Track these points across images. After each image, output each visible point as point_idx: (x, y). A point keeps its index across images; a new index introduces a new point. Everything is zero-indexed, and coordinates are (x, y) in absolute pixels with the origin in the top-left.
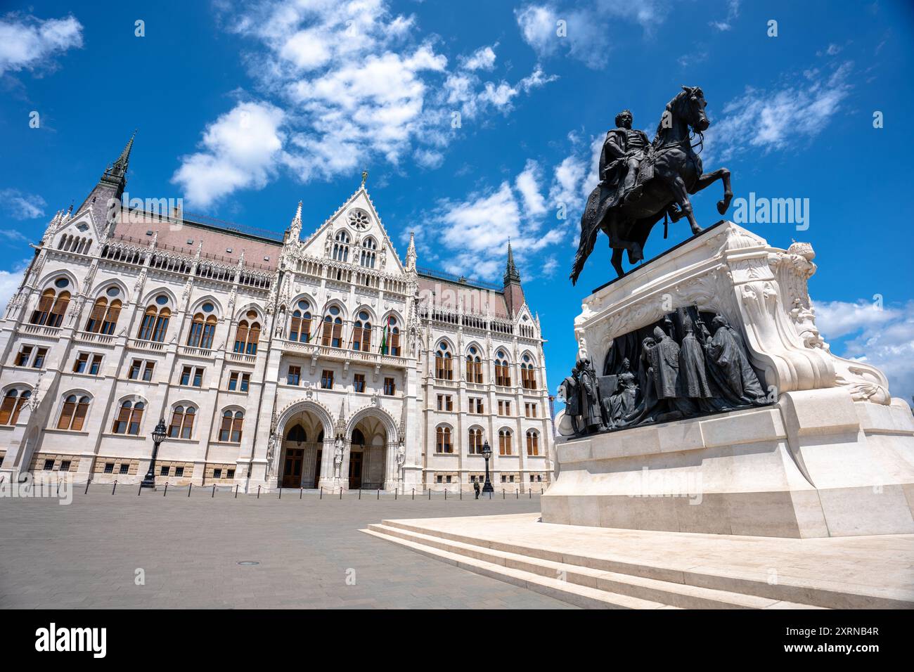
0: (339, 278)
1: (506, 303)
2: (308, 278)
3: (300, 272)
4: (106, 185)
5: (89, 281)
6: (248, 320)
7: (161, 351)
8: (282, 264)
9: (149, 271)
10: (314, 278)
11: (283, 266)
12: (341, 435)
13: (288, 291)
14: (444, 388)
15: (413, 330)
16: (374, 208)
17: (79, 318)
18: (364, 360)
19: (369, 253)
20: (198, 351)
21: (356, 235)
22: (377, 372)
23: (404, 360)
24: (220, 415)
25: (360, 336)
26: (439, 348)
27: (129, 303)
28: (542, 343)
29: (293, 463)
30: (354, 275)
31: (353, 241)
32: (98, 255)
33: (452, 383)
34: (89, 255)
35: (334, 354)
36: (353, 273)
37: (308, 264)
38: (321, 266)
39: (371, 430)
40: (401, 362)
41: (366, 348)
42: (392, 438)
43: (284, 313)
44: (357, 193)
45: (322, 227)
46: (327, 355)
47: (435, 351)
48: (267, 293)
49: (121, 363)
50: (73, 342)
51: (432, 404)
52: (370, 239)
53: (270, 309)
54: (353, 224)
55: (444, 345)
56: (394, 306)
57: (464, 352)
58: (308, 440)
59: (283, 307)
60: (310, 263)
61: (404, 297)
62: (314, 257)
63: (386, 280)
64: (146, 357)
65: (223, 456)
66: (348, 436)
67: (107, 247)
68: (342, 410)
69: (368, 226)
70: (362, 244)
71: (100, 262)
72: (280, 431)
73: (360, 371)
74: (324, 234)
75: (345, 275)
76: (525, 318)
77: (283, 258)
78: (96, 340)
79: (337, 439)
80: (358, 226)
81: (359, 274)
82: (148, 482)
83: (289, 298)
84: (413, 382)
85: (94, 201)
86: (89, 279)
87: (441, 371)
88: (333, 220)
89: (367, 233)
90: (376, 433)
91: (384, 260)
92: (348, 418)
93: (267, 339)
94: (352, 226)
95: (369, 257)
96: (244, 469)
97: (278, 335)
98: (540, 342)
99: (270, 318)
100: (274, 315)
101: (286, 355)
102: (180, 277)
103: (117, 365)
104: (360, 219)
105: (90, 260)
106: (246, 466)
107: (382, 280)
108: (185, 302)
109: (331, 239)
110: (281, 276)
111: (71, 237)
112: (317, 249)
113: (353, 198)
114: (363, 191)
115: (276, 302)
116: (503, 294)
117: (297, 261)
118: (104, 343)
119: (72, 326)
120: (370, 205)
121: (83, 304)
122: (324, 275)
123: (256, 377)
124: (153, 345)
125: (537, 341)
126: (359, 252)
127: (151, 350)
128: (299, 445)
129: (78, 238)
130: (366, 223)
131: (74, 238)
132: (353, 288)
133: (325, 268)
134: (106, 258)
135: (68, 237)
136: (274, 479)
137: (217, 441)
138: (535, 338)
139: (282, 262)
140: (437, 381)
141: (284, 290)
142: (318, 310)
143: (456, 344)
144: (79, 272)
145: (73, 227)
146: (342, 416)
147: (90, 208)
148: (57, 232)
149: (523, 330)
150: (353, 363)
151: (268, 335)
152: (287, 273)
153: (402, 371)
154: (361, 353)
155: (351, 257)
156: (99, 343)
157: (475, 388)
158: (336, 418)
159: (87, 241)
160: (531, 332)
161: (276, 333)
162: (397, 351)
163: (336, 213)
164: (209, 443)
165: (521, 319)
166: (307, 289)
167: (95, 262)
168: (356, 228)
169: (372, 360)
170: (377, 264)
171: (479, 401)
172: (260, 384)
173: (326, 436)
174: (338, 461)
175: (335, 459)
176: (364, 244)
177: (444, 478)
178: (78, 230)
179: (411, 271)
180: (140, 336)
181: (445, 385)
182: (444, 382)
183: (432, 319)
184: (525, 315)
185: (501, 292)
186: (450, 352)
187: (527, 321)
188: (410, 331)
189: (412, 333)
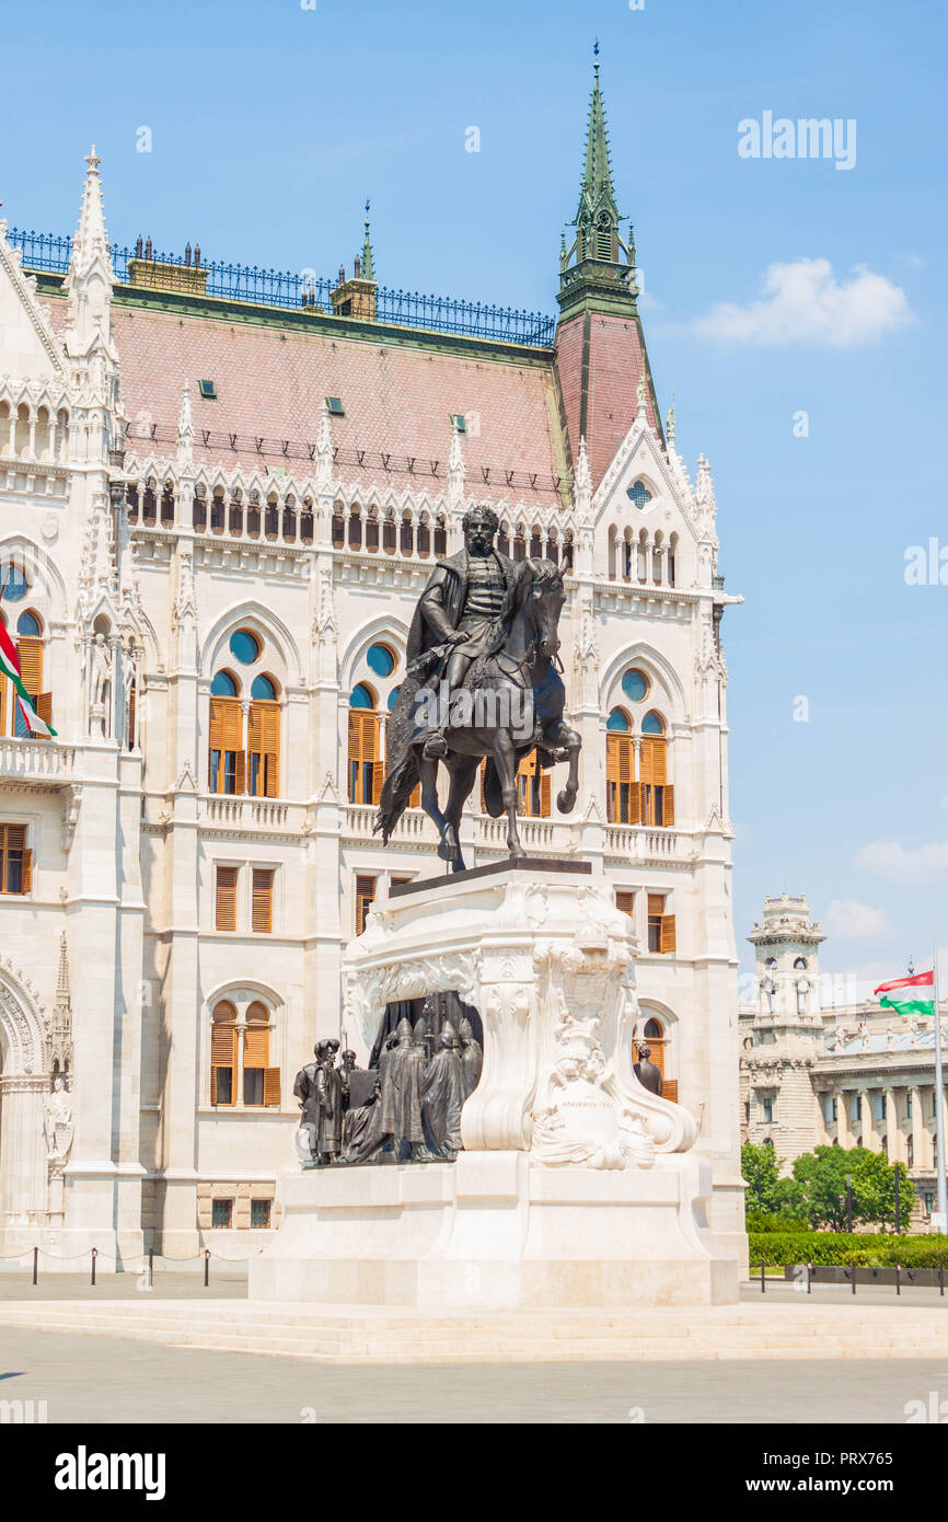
1: (562, 408)
14: (243, 835)
15: (101, 624)
23: (69, 752)
26: (227, 659)
28: (718, 608)
33: (281, 810)
40: (56, 761)
42: (22, 1061)
47: (209, 675)
51: (193, 904)
55: (247, 643)
56: (21, 517)
57: (341, 669)
61: (62, 480)
76: (639, 491)
87: (234, 759)
98: (706, 608)
116: (548, 357)
125: (692, 603)
138: (683, 587)
140: (213, 804)
143: (302, 635)
149: (625, 546)
153: (58, 796)
160: (666, 553)
165: (621, 496)
177: (241, 1210)
179: (91, 353)
181: (248, 821)
182: (247, 809)
183: (192, 533)
184: (642, 475)
185: (535, 347)
186: (276, 670)
187: (649, 506)
188: (91, 630)
189: (100, 637)
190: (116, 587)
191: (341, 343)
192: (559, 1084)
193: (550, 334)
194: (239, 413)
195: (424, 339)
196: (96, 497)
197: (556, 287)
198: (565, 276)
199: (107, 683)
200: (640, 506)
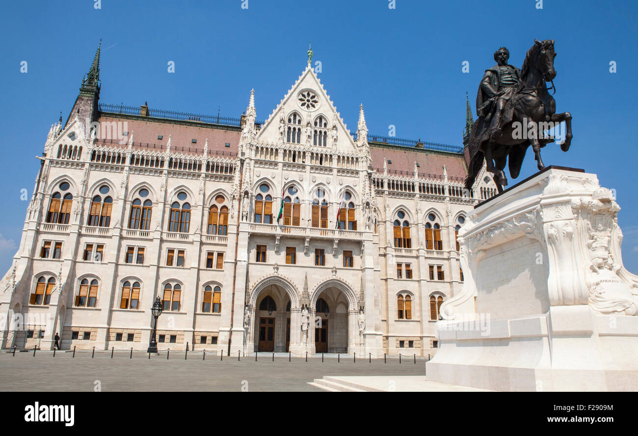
0: (294, 160)
2: (266, 163)
3: (258, 157)
4: (85, 95)
5: (85, 183)
6: (217, 204)
7: (148, 238)
8: (242, 153)
9: (130, 169)
10: (271, 163)
11: (243, 154)
12: (306, 305)
13: (250, 178)
14: (403, 256)
15: (368, 204)
16: (322, 86)
17: (82, 215)
18: (322, 236)
19: (321, 132)
20: (178, 235)
21: (307, 115)
22: (335, 246)
23: (361, 233)
24: (201, 290)
25: (318, 213)
26: (397, 218)
27: (118, 199)
29: (267, 330)
30: (308, 155)
31: (304, 123)
32: (88, 160)
33: (411, 251)
34: (81, 160)
35: (294, 232)
36: (306, 154)
37: (265, 149)
38: (277, 150)
39: (334, 300)
40: (358, 235)
41: (324, 225)
42: (353, 307)
43: (248, 198)
44: (304, 73)
45: (275, 111)
46: (289, 234)
47: (393, 221)
48: (231, 178)
49: (119, 251)
50: (80, 235)
51: (392, 272)
52: (321, 118)
53: (235, 195)
54: (303, 105)
55: (401, 213)
56: (349, 181)
57: (423, 219)
58: (278, 309)
59: (246, 193)
60: (267, 149)
61: (357, 172)
62: (270, 143)
63: (339, 157)
64: (137, 244)
65: (208, 324)
66: (313, 306)
67: (94, 152)
68: (306, 284)
69: (317, 105)
70: (313, 125)
71: (91, 166)
72: (253, 302)
73: (320, 246)
74: (277, 119)
75: (299, 157)
76: (486, 179)
77: (242, 146)
78: (97, 233)
79: (303, 308)
80: (308, 106)
81: (312, 154)
82: (153, 348)
83: (251, 184)
84: (370, 255)
85: (78, 112)
86: (84, 182)
87: (400, 239)
88: (284, 104)
89: (317, 113)
90: (338, 301)
91: (335, 137)
92: (312, 289)
93: (234, 222)
94: (303, 107)
95: (320, 137)
96: (225, 336)
97: (245, 218)
99: (236, 203)
100: (240, 200)
101: (253, 236)
102: (156, 172)
103: (115, 252)
104: (309, 98)
105: (83, 165)
106: (228, 334)
107: (335, 158)
108: (163, 193)
109: (284, 123)
110: (242, 164)
111: (66, 146)
112: (272, 135)
113: (301, 78)
114: (309, 71)
115: (241, 189)
116: (463, 155)
117: (255, 148)
118: (103, 235)
119: (78, 223)
120: (317, 83)
121: (83, 203)
122: (280, 158)
123: (229, 257)
124: (141, 234)
126: (311, 132)
127: (140, 237)
128: (270, 314)
129: (71, 147)
130: (316, 102)
131: (68, 148)
132: (308, 168)
133: (281, 152)
134: (95, 162)
135: (63, 147)
136: (251, 344)
137: (201, 313)
139: (242, 150)
140: (395, 250)
141: (246, 177)
142: (277, 192)
143: (413, 211)
144: (76, 176)
145: (66, 137)
146: (306, 289)
147: (76, 119)
148: (55, 143)
149: (484, 191)
150: (313, 240)
151: (236, 219)
152: (248, 161)
153: (359, 243)
154: (319, 229)
155: (304, 137)
156: (100, 234)
157: (435, 255)
158: (301, 290)
159: (78, 149)
161: (243, 217)
162: (354, 225)
163: (286, 97)
164: (195, 314)
165: (483, 180)
166: (266, 173)
167: (87, 166)
168: (306, 109)
169: (330, 236)
170: (330, 141)
171: (439, 267)
172: (234, 263)
173: (293, 306)
174: (305, 328)
175: (302, 326)
176: (316, 124)
177: (406, 344)
178: (70, 139)
179: (363, 146)
180: (129, 226)
181: (404, 253)
182: (403, 251)
183: (388, 190)
184: (487, 177)
185: (461, 153)
186: (408, 220)
187: (489, 183)
188: (365, 205)
189: (367, 207)
190: (371, 195)
191: (418, 153)
192: (594, 271)
193: (463, 151)
194: (396, 166)
195: (435, 152)
196: (365, 176)
197: (463, 141)
198: (464, 139)
199: (369, 217)
200: (487, 183)
